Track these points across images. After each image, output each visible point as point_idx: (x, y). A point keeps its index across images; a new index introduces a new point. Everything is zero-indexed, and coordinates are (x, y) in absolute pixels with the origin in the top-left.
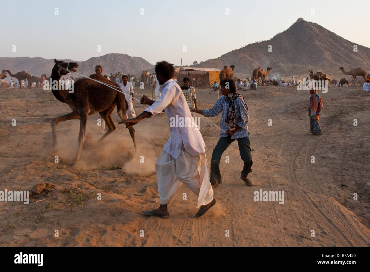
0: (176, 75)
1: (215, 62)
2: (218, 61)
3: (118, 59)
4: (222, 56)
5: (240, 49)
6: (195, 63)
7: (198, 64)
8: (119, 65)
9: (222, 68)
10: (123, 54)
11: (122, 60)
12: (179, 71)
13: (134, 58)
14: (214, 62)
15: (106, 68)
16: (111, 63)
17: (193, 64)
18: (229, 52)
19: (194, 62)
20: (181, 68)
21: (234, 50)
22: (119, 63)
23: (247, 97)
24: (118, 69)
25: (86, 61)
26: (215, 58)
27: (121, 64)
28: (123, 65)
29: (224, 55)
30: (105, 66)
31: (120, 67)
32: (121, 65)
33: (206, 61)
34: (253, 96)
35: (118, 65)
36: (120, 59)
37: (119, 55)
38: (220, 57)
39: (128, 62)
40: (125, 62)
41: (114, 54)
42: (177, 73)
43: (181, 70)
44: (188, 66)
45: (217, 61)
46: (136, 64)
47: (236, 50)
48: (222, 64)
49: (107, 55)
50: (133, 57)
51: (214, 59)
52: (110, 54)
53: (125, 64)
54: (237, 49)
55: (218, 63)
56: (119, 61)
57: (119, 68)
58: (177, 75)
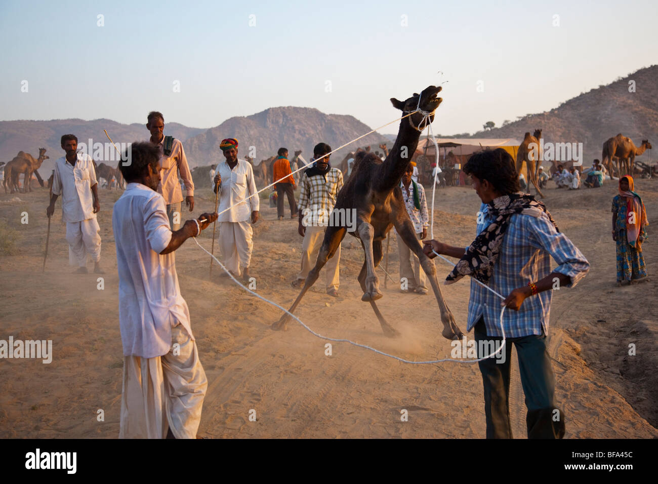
0: (416, 157)
1: (543, 122)
2: (552, 119)
3: (295, 121)
4: (563, 106)
5: (614, 83)
6: (487, 127)
7: (496, 129)
8: (297, 136)
9: (561, 136)
10: (305, 109)
11: (304, 123)
12: (424, 148)
13: (334, 119)
14: (540, 122)
15: (266, 145)
16: (278, 132)
17: (482, 130)
18: (582, 95)
19: (485, 124)
20: (428, 140)
21: (597, 87)
22: (297, 132)
23: (568, 205)
24: (294, 146)
25: (217, 127)
26: (542, 112)
27: (302, 132)
28: (307, 136)
29: (569, 103)
30: (261, 139)
31: (298, 140)
32: (302, 135)
33: (518, 120)
34: (584, 202)
35: (293, 137)
36: (299, 122)
37: (296, 110)
38: (557, 107)
39: (320, 128)
40: (310, 128)
41: (284, 108)
42: (420, 152)
43: (429, 145)
44: (471, 134)
45: (549, 119)
46: (338, 132)
47: (602, 87)
48: (561, 128)
49: (266, 112)
50: (331, 115)
51: (539, 115)
52: (273, 109)
53: (312, 132)
54: (605, 84)
55: (551, 125)
56: (297, 127)
57: (297, 143)
58: (419, 156)
